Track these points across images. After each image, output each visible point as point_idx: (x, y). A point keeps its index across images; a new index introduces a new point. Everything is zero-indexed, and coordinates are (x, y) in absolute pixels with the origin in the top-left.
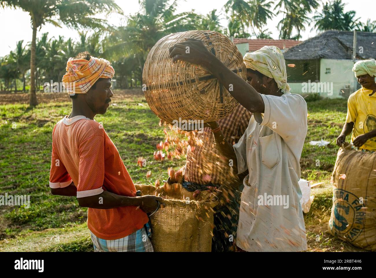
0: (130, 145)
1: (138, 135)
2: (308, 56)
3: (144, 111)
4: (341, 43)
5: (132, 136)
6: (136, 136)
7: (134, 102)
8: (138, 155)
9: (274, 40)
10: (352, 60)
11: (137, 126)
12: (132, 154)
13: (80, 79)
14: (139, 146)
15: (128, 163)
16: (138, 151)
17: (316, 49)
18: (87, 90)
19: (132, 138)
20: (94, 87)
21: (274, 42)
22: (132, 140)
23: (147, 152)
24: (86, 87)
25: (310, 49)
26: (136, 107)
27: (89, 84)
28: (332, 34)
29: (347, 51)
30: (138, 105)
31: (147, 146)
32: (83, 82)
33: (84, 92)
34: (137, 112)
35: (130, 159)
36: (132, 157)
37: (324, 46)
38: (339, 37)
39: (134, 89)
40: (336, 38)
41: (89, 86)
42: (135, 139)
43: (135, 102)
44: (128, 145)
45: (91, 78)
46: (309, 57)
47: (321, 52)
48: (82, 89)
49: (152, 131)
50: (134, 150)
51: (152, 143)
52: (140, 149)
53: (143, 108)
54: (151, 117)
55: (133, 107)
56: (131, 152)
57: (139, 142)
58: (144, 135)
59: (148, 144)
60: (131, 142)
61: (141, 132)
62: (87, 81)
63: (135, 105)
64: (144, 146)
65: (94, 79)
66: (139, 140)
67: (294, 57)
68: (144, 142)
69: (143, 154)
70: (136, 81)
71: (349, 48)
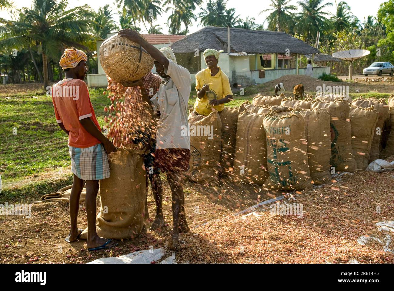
0: (26, 132)
1: (34, 123)
2: (189, 49)
3: (39, 103)
4: (218, 38)
5: (28, 124)
6: (32, 124)
7: (28, 96)
8: (35, 139)
9: (164, 35)
10: (227, 53)
11: (32, 116)
12: (29, 139)
13: (72, 60)
14: (36, 133)
15: (25, 146)
16: (34, 136)
17: (197, 43)
18: (76, 66)
19: (28, 126)
20: (79, 64)
21: (164, 37)
22: (28, 127)
23: (43, 137)
24: (75, 64)
25: (192, 43)
26: (31, 100)
27: (77, 63)
28: (210, 30)
29: (224, 45)
30: (32, 97)
31: (43, 132)
32: (74, 61)
33: (74, 67)
34: (32, 104)
35: (27, 143)
36: (29, 141)
37: (203, 41)
38: (216, 33)
39: (27, 84)
40: (214, 34)
41: (77, 64)
42: (31, 127)
43: (30, 95)
44: (25, 132)
45: (78, 59)
46: (191, 50)
47: (201, 46)
48: (73, 65)
49: (47, 120)
50: (30, 135)
51: (47, 129)
52: (36, 135)
53: (37, 100)
54: (45, 108)
55: (27, 100)
56: (28, 138)
57: (35, 128)
58: (40, 123)
59: (44, 130)
60: (27, 129)
61: (37, 120)
62: (76, 61)
63: (30, 97)
64: (40, 132)
65: (79, 60)
66: (35, 127)
67: (177, 50)
68: (40, 128)
69: (39, 138)
70: (29, 76)
71: (225, 42)
